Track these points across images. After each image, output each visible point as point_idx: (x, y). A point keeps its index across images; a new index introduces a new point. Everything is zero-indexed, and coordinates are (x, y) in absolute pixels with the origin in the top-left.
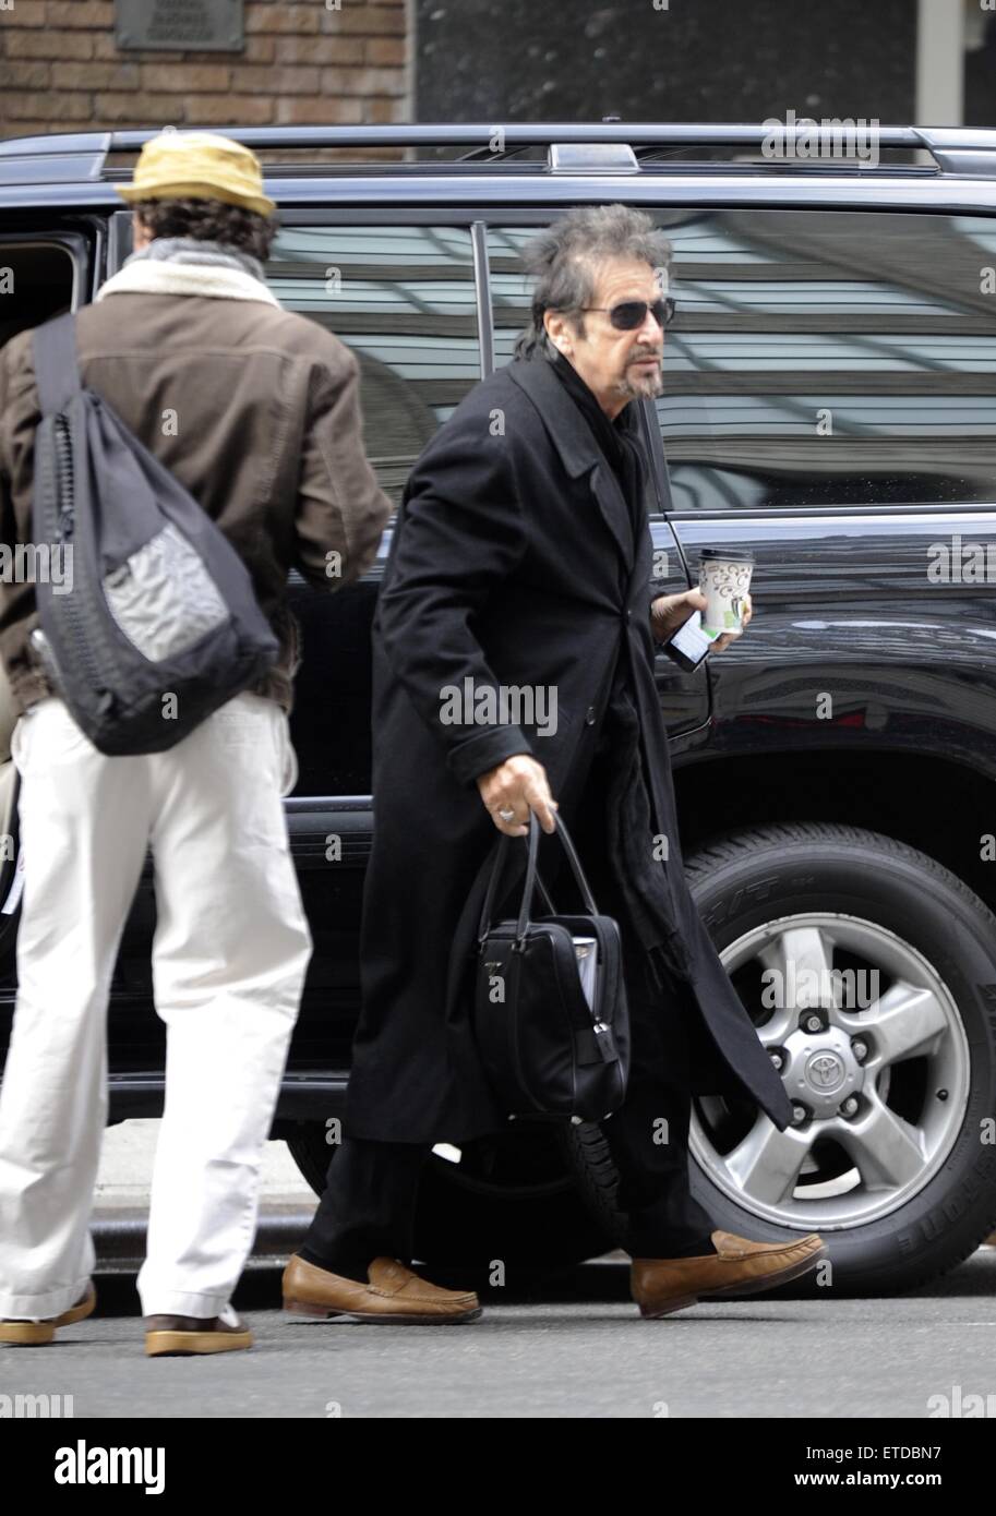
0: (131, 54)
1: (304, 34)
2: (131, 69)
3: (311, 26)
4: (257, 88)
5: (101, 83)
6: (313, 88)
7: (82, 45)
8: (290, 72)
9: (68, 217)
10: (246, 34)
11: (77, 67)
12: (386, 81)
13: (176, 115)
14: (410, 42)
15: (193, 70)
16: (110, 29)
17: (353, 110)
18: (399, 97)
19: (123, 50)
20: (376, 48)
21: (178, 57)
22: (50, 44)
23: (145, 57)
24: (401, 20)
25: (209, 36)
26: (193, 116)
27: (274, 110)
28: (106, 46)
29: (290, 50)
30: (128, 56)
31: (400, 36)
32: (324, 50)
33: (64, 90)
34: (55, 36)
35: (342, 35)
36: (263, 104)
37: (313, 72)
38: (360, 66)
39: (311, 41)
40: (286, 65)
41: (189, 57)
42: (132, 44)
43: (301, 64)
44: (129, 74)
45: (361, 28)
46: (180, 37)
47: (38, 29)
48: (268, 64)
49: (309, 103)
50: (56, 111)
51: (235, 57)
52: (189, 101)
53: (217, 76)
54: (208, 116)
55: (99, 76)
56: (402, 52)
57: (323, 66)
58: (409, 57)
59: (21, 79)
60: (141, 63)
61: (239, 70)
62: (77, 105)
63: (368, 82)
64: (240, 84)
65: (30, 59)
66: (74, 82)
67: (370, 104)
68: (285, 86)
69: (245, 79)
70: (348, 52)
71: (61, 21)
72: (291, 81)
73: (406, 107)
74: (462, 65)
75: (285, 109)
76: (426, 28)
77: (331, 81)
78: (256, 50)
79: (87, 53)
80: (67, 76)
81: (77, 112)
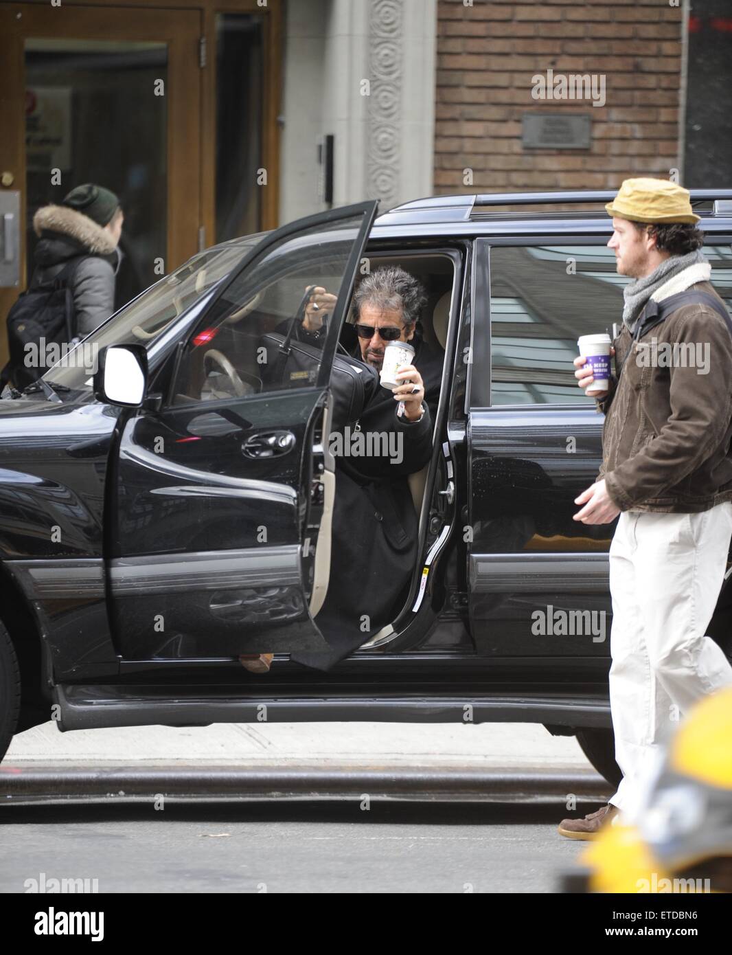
0: (530, 150)
1: (623, 139)
2: (530, 159)
3: (627, 135)
4: (596, 168)
5: (513, 167)
6: (627, 168)
7: (503, 146)
8: (615, 159)
9: (451, 241)
10: (593, 139)
11: (501, 158)
12: (668, 162)
14: (681, 143)
15: (563, 159)
16: (519, 137)
19: (526, 148)
20: (662, 146)
21: (554, 152)
22: (488, 146)
23: (538, 152)
24: (676, 131)
25: (571, 140)
26: (563, 184)
27: (606, 180)
28: (517, 146)
29: (616, 147)
30: (526, 151)
31: (675, 139)
32: (634, 147)
33: (494, 170)
34: (488, 141)
35: (645, 139)
36: (600, 177)
37: (627, 159)
38: (653, 156)
39: (626, 143)
40: (613, 155)
41: (561, 152)
42: (532, 145)
43: (621, 155)
44: (528, 161)
45: (654, 135)
46: (557, 141)
48: (603, 155)
50: (489, 181)
51: (585, 152)
52: (561, 176)
53: (575, 162)
54: (571, 184)
55: (513, 162)
56: (676, 148)
57: (633, 156)
58: (680, 150)
60: (534, 155)
61: (588, 159)
62: (501, 179)
63: (657, 164)
64: (589, 167)
65: (476, 154)
66: (499, 166)
68: (613, 167)
69: (591, 163)
70: (646, 148)
71: (493, 133)
72: (616, 164)
74: (709, 155)
75: (612, 180)
76: (690, 134)
77: (637, 164)
78: (597, 147)
79: (505, 150)
80: (495, 163)
81: (501, 182)
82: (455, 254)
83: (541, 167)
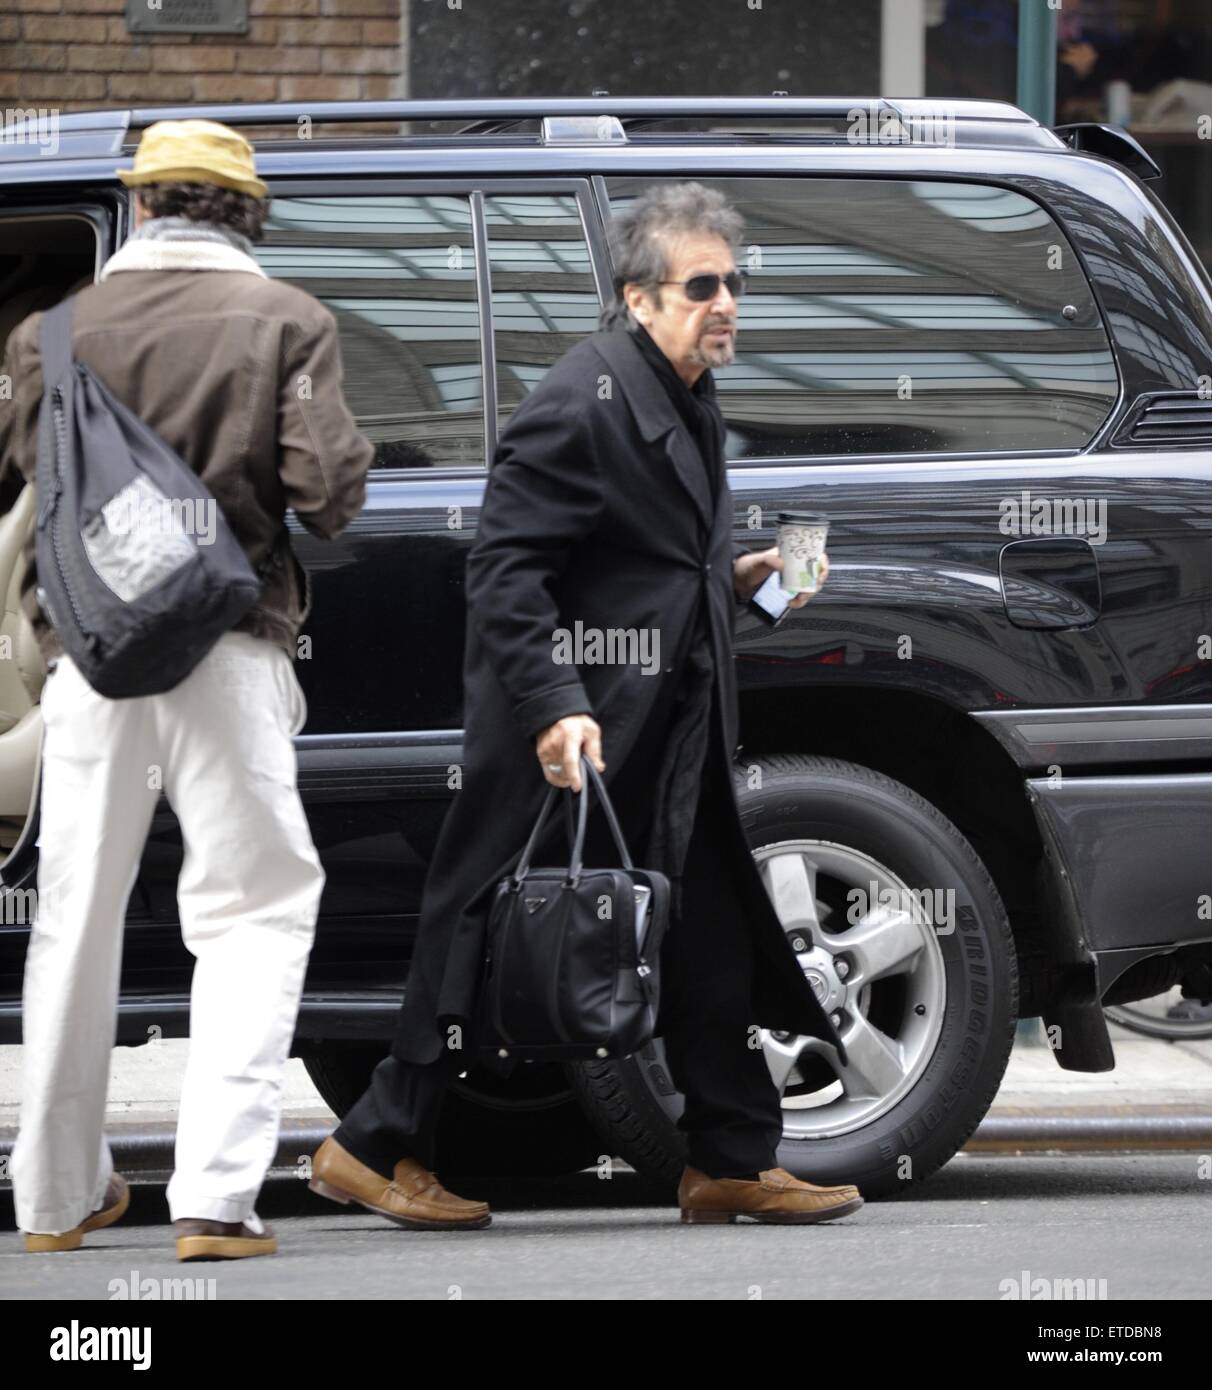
0: (142, 36)
1: (304, 17)
2: (141, 51)
3: (311, 10)
4: (261, 68)
5: (115, 65)
6: (314, 67)
7: (96, 29)
8: (292, 52)
10: (251, 17)
11: (92, 50)
12: (383, 60)
13: (185, 95)
14: (404, 23)
15: (201, 51)
16: (122, 14)
17: (352, 87)
18: (396, 75)
19: (134, 33)
20: (372, 29)
21: (187, 39)
22: (66, 29)
23: (156, 39)
24: (396, 3)
25: (215, 19)
26: (200, 95)
27: (277, 89)
28: (119, 30)
29: (292, 31)
30: (139, 39)
31: (395, 17)
32: (324, 32)
33: (79, 72)
34: (70, 20)
35: (340, 17)
36: (267, 82)
37: (313, 52)
38: (357, 46)
39: (311, 23)
40: (288, 45)
41: (196, 39)
42: (142, 28)
43: (302, 45)
44: (140, 56)
45: (357, 10)
46: (188, 21)
47: (55, 14)
48: (272, 45)
49: (310, 81)
50: (71, 91)
51: (240, 39)
52: (197, 80)
53: (223, 57)
54: (215, 95)
55: (113, 58)
56: (396, 33)
57: (323, 46)
58: (404, 37)
59: (39, 62)
60: (153, 45)
61: (243, 51)
62: (92, 85)
63: (365, 61)
64: (245, 65)
65: (47, 42)
66: (89, 65)
67: (367, 81)
68: (287, 66)
69: (250, 59)
70: (346, 33)
71: (76, 7)
72: (293, 60)
73: (401, 84)
74: (453, 45)
75: (288, 87)
76: (418, 10)
77: (330, 61)
78: (259, 31)
79: (100, 36)
80: (82, 58)
81: (92, 92)
82: (98, 214)
83: (160, 65)
